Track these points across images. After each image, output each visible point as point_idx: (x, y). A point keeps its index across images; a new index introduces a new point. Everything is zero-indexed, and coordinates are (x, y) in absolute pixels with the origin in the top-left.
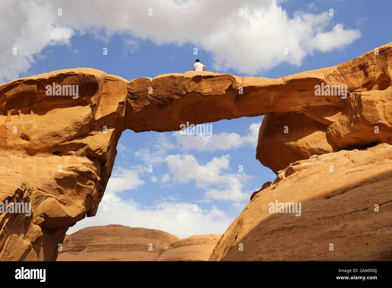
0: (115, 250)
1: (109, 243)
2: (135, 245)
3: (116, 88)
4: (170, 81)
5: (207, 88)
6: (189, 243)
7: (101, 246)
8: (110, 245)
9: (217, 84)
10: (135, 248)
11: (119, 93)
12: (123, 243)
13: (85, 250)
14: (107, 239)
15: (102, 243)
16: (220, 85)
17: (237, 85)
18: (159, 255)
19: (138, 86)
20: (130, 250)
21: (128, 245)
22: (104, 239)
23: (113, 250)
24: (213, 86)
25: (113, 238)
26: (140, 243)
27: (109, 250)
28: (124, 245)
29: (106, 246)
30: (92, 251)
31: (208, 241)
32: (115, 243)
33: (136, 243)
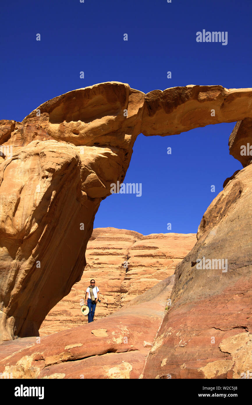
0: (111, 240)
1: (107, 237)
2: (121, 238)
3: (137, 98)
4: (176, 92)
5: (203, 96)
6: (149, 238)
7: (103, 237)
8: (108, 237)
9: (211, 93)
10: (121, 239)
11: (139, 102)
12: (114, 237)
13: (96, 239)
14: (107, 234)
15: (104, 237)
16: (213, 94)
17: (225, 93)
18: (133, 243)
19: (152, 97)
20: (118, 241)
21: (117, 238)
22: (105, 234)
23: (110, 240)
24: (207, 94)
25: (109, 234)
26: (123, 237)
27: (108, 240)
28: (115, 238)
29: (106, 238)
30: (99, 240)
31: (159, 237)
32: (111, 237)
33: (121, 237)
